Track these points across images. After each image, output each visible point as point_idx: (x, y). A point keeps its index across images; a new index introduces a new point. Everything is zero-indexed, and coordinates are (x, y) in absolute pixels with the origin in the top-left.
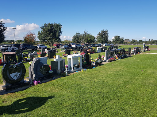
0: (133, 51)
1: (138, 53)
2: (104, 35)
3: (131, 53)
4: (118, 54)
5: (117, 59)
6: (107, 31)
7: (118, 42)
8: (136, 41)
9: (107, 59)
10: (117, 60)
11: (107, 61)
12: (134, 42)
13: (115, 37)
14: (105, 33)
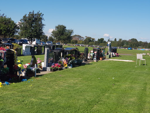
0: (92, 55)
1: (101, 59)
2: (33, 21)
3: (89, 59)
4: (68, 57)
5: (66, 66)
6: (40, 15)
7: (62, 37)
8: (93, 39)
9: (48, 65)
10: (66, 68)
11: (48, 69)
12: (90, 41)
13: (57, 27)
14: (36, 19)
